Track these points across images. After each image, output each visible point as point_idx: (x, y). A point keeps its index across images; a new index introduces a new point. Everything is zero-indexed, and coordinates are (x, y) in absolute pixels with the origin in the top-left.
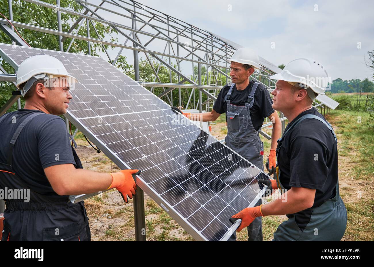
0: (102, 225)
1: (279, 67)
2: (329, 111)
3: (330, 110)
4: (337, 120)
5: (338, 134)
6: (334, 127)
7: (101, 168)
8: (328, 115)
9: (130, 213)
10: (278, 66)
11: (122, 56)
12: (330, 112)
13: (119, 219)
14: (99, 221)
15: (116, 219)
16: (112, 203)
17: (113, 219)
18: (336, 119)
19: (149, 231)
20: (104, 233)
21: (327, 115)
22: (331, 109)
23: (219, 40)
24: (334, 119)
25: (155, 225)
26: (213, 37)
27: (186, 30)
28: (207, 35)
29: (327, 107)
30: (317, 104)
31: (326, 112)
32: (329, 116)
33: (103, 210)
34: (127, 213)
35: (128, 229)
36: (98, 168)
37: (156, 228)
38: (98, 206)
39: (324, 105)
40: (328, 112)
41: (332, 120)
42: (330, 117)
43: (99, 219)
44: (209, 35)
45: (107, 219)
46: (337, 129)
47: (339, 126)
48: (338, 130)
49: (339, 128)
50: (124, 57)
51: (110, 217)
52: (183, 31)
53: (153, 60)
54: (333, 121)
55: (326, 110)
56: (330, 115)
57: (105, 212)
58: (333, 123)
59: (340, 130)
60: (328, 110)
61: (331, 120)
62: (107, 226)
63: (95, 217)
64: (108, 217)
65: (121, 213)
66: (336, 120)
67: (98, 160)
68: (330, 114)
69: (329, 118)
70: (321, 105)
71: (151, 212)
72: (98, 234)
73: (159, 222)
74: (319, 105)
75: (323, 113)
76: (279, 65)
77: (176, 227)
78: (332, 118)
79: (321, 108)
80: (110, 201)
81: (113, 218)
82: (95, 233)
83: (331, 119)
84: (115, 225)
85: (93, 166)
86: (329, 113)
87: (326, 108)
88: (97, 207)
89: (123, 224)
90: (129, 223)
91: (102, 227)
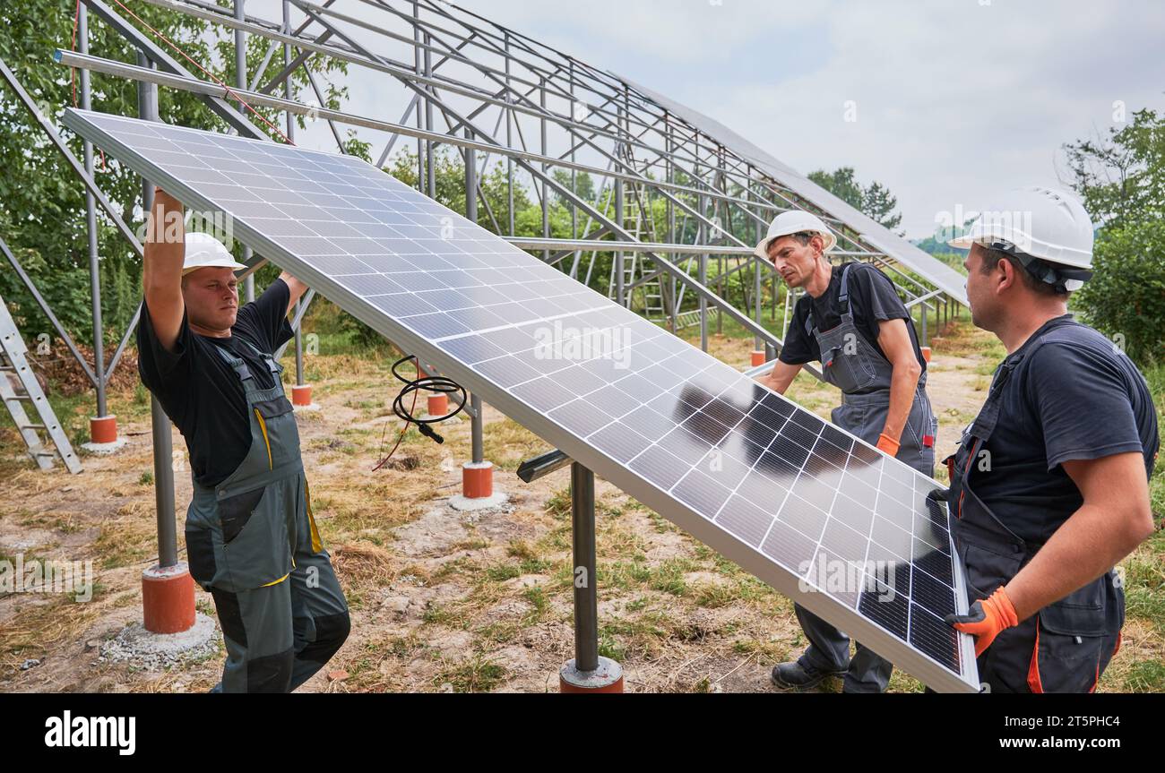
0: (409, 602)
1: (810, 178)
2: (958, 311)
3: (960, 308)
4: (980, 336)
5: (983, 374)
6: (974, 356)
7: (350, 467)
8: (956, 323)
9: (470, 573)
10: (807, 176)
11: (359, 141)
12: (960, 314)
13: (447, 587)
14: (394, 594)
15: (439, 586)
16: (413, 552)
17: (429, 587)
18: (976, 334)
19: (536, 609)
20: (419, 618)
21: (952, 324)
22: (964, 306)
23: (649, 101)
24: (970, 334)
25: (550, 595)
26: (629, 92)
27: (559, 74)
28: (615, 89)
29: (953, 299)
30: (927, 293)
31: (949, 314)
32: (958, 326)
33: (396, 569)
34: (463, 574)
35: (479, 608)
36: (338, 467)
37: (553, 603)
38: (382, 557)
39: (945, 295)
40: (955, 314)
41: (967, 337)
42: (960, 329)
43: (393, 588)
44: (619, 85)
45: (414, 589)
46: (980, 362)
47: (985, 355)
48: (984, 365)
49: (986, 359)
50: (365, 145)
51: (421, 584)
52: (551, 76)
53: (443, 152)
54: (969, 340)
55: (949, 308)
56: (960, 324)
57: (403, 573)
58: (969, 345)
59: (988, 366)
60: (955, 308)
61: (963, 337)
62: (422, 603)
63: (382, 584)
64: (415, 584)
65: (448, 573)
66: (976, 337)
67: (331, 446)
68: (959, 321)
69: (958, 331)
70: (939, 295)
71: (525, 568)
72: (402, 620)
73: (557, 588)
74: (931, 294)
75: (942, 316)
76: (811, 173)
77: (605, 597)
78: (966, 332)
79: (938, 303)
80: (407, 547)
81: (429, 585)
82: (395, 620)
83: (964, 334)
84: (440, 600)
85: (323, 461)
86: (957, 317)
87: (950, 301)
88: (381, 560)
89: (462, 597)
90: (479, 595)
91: (411, 606)
